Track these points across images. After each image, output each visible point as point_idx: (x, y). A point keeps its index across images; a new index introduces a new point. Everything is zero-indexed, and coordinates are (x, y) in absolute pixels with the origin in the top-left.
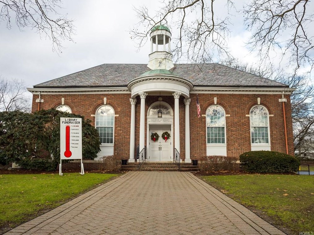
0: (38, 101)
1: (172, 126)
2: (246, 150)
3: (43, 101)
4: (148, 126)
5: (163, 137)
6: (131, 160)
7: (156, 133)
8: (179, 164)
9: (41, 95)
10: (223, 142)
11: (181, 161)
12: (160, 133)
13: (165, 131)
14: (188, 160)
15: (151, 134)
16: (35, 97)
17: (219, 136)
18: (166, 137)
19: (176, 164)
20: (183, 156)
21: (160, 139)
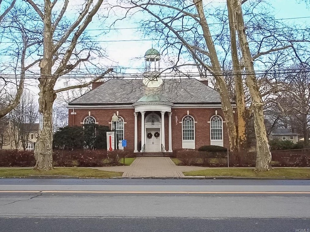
0: (72, 113)
1: (160, 129)
2: (207, 144)
3: (76, 114)
4: (145, 129)
5: (155, 135)
6: (136, 151)
7: (150, 133)
8: (164, 153)
9: (74, 109)
10: (193, 139)
11: (165, 151)
12: (153, 133)
13: (156, 132)
14: (171, 151)
15: (147, 134)
16: (70, 111)
17: (191, 135)
18: (157, 135)
19: (163, 153)
20: (167, 148)
21: (153, 136)
